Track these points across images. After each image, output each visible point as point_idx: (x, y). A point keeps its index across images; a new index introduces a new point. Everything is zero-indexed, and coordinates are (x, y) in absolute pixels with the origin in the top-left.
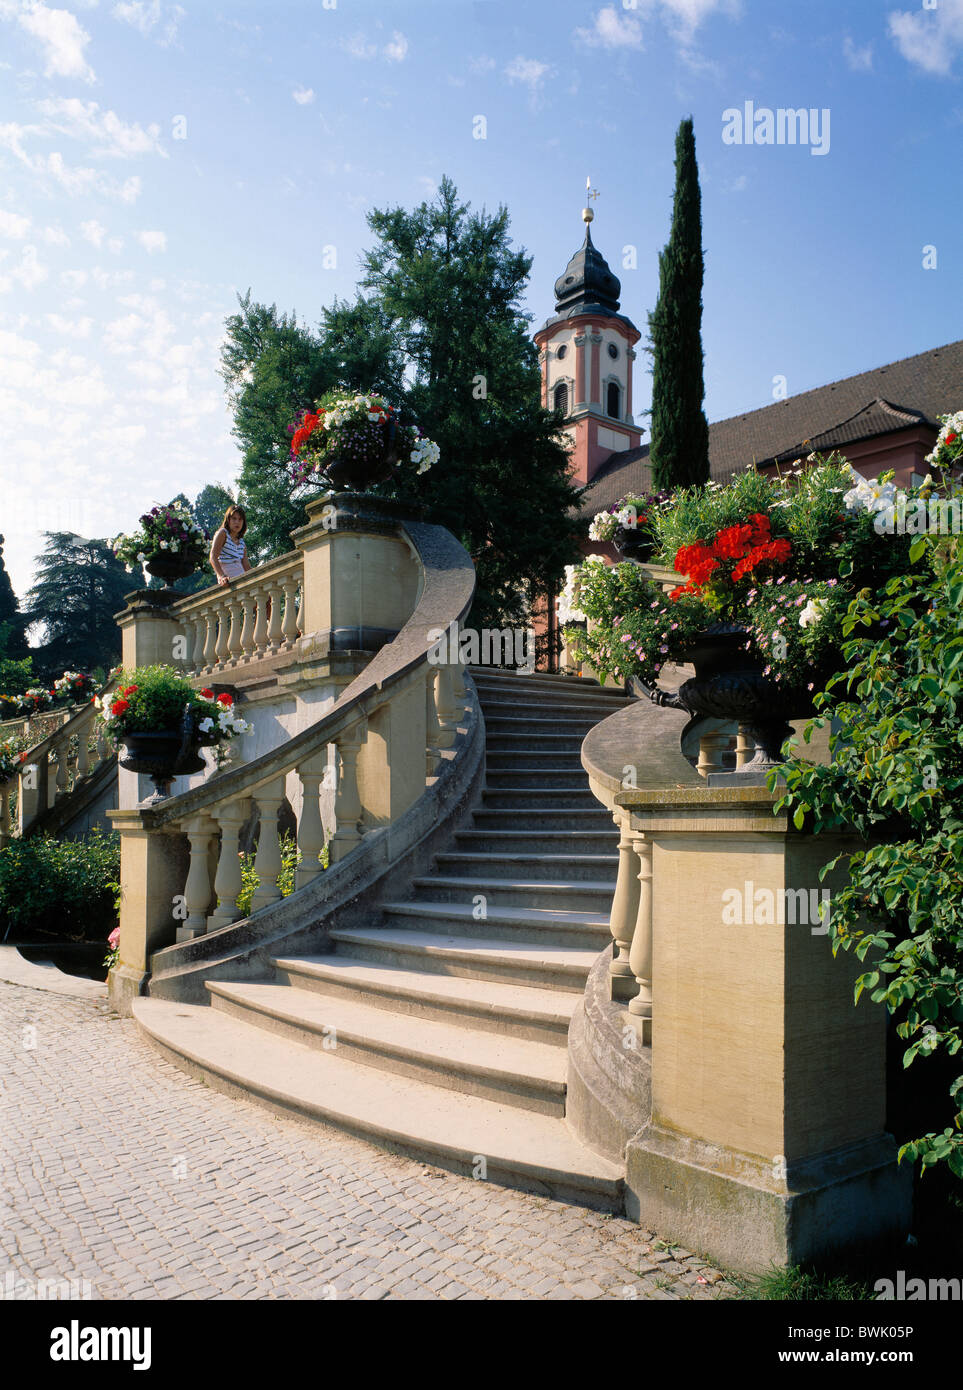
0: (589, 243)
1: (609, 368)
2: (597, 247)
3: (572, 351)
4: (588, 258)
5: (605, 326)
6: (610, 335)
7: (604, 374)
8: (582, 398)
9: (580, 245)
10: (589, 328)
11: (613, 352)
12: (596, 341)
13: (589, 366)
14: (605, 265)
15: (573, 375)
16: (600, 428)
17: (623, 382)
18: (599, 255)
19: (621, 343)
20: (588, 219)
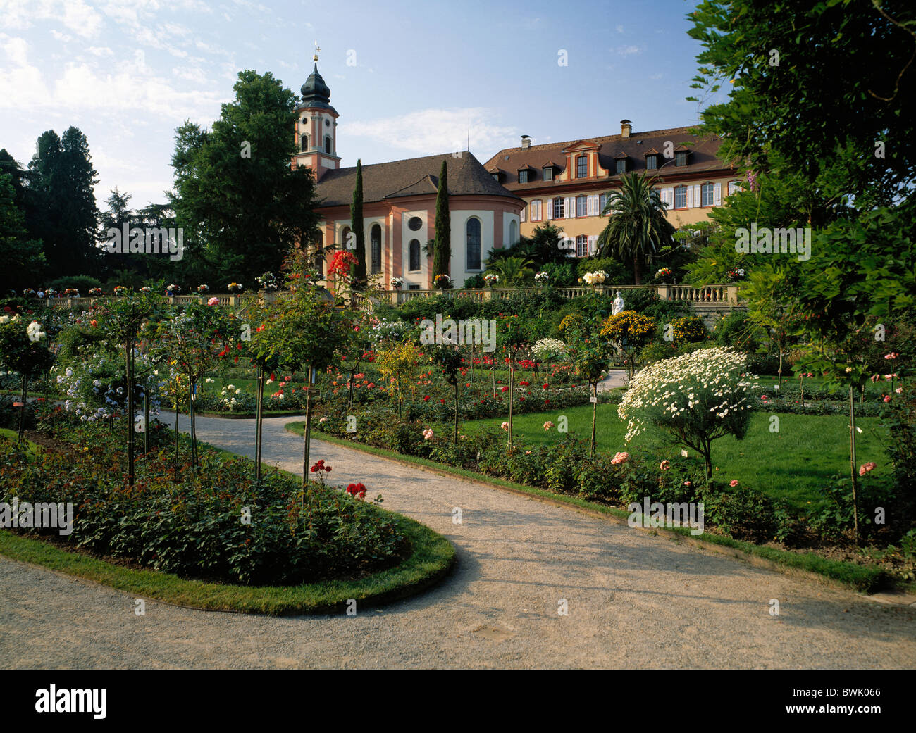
0: (316, 71)
1: (326, 131)
2: (320, 73)
3: (310, 121)
4: (316, 79)
5: (324, 112)
6: (326, 116)
7: (324, 134)
8: (314, 144)
9: (312, 71)
10: (317, 113)
11: (328, 123)
12: (320, 119)
13: (317, 129)
14: (323, 82)
15: (310, 133)
16: (323, 159)
17: (332, 137)
18: (321, 77)
19: (331, 118)
20: (316, 60)
